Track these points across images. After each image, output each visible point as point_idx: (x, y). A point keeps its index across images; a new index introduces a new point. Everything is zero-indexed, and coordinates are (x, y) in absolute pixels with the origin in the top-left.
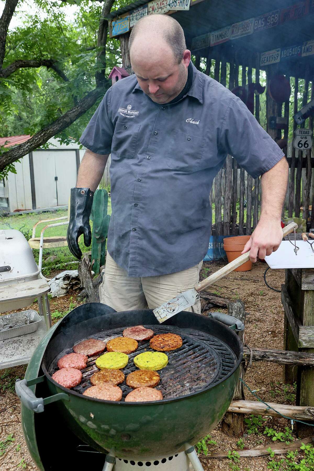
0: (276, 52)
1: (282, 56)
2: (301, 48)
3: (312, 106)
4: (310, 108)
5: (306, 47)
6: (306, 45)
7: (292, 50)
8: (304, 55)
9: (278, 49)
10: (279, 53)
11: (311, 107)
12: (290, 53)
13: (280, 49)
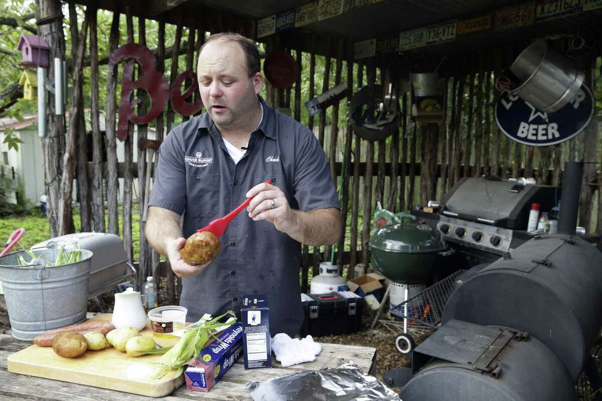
0: (271, 19)
1: (277, 25)
2: (294, 15)
3: (335, 95)
4: (331, 97)
5: (299, 14)
6: (299, 12)
7: (286, 18)
8: (297, 25)
9: (273, 16)
10: (275, 21)
11: (333, 95)
12: (284, 22)
13: (275, 16)
